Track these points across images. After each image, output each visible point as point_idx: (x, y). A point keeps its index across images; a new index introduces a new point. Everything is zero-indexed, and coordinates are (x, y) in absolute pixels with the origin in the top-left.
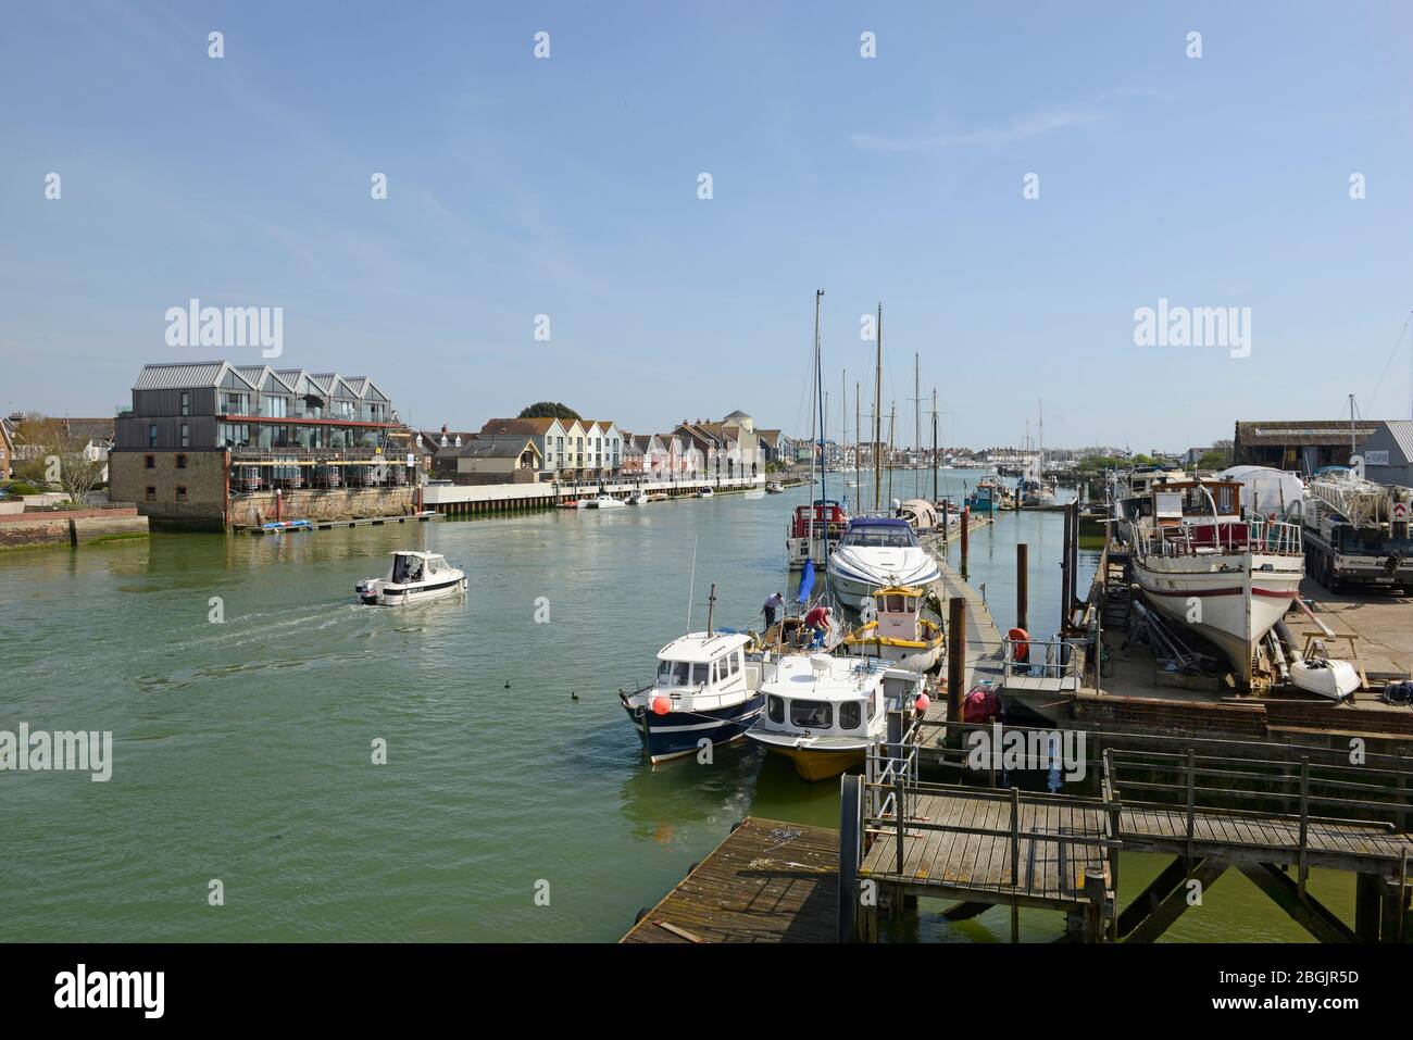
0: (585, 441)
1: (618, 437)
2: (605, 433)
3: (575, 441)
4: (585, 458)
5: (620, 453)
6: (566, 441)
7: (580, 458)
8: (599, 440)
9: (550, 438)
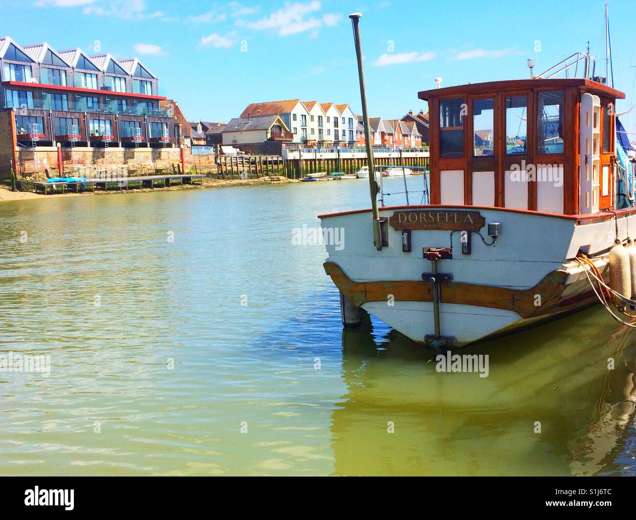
0: (325, 119)
1: (352, 116)
2: (341, 113)
3: (316, 119)
4: (325, 132)
5: (355, 130)
6: (308, 118)
7: (320, 131)
8: (336, 119)
9: (295, 115)
